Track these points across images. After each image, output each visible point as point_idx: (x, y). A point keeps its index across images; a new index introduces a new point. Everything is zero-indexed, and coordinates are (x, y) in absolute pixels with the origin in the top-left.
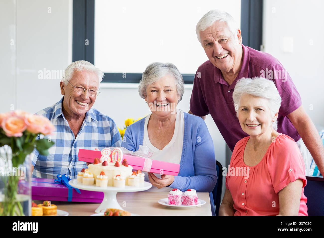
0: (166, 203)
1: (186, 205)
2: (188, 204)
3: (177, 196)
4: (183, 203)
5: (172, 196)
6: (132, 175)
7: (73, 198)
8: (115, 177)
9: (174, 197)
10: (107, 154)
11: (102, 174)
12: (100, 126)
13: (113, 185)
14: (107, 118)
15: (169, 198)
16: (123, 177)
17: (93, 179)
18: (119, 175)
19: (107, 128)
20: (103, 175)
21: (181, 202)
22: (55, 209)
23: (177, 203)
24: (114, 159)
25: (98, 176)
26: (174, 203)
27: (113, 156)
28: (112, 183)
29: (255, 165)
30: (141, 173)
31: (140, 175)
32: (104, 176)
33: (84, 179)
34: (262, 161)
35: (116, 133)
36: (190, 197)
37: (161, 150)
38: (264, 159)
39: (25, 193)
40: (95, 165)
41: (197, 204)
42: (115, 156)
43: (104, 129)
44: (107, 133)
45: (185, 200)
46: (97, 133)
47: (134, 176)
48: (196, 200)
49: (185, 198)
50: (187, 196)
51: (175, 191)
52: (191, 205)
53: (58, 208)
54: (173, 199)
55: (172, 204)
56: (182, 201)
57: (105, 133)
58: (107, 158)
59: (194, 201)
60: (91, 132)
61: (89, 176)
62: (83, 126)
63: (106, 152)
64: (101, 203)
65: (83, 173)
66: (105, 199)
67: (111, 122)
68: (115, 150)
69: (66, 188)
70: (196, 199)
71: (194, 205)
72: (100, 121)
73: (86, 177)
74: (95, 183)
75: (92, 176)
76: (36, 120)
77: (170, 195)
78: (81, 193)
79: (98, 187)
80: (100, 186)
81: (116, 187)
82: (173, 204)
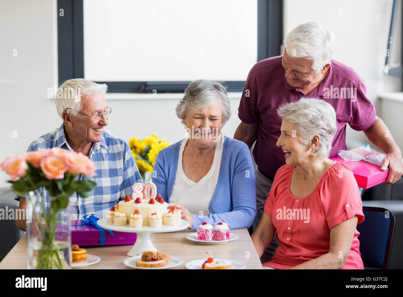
0: (195, 238)
1: (217, 240)
2: (219, 239)
3: (207, 231)
4: (213, 238)
5: (201, 230)
6: (169, 212)
7: (105, 241)
8: (150, 216)
9: (203, 232)
10: (139, 190)
11: (136, 212)
12: (111, 151)
13: (148, 225)
14: (118, 142)
15: (199, 233)
16: (159, 215)
17: (126, 219)
18: (155, 214)
19: (119, 153)
20: (137, 214)
21: (212, 237)
22: (85, 253)
23: (207, 238)
24: (147, 195)
25: (132, 216)
26: (204, 238)
27: (146, 192)
28: (147, 223)
29: (305, 196)
30: (177, 209)
31: (176, 212)
32: (139, 215)
33: (115, 219)
34: (313, 192)
35: (129, 158)
36: (222, 231)
37: (197, 183)
38: (315, 190)
39: (65, 239)
40: (127, 202)
41: (229, 239)
42: (148, 191)
43: (116, 155)
44: (119, 159)
45: (216, 235)
46: (107, 160)
47: (171, 214)
48: (228, 235)
49: (216, 233)
50: (218, 230)
51: (205, 225)
52: (223, 239)
53: (88, 253)
54: (203, 234)
55: (201, 239)
56: (213, 235)
57: (118, 160)
58: (140, 194)
59: (225, 235)
60: (101, 161)
61: (121, 215)
62: (91, 155)
63: (138, 187)
64: (133, 244)
65: (113, 212)
66: (138, 241)
67: (123, 145)
68: (148, 185)
69: (97, 230)
70: (228, 233)
71: (226, 240)
72: (110, 146)
73: (118, 217)
74: (128, 223)
75: (124, 215)
76: (77, 160)
77: (200, 230)
78: (114, 235)
79: (132, 227)
80: (134, 227)
81: (152, 227)
82: (203, 240)
